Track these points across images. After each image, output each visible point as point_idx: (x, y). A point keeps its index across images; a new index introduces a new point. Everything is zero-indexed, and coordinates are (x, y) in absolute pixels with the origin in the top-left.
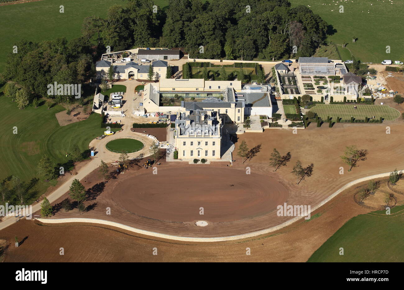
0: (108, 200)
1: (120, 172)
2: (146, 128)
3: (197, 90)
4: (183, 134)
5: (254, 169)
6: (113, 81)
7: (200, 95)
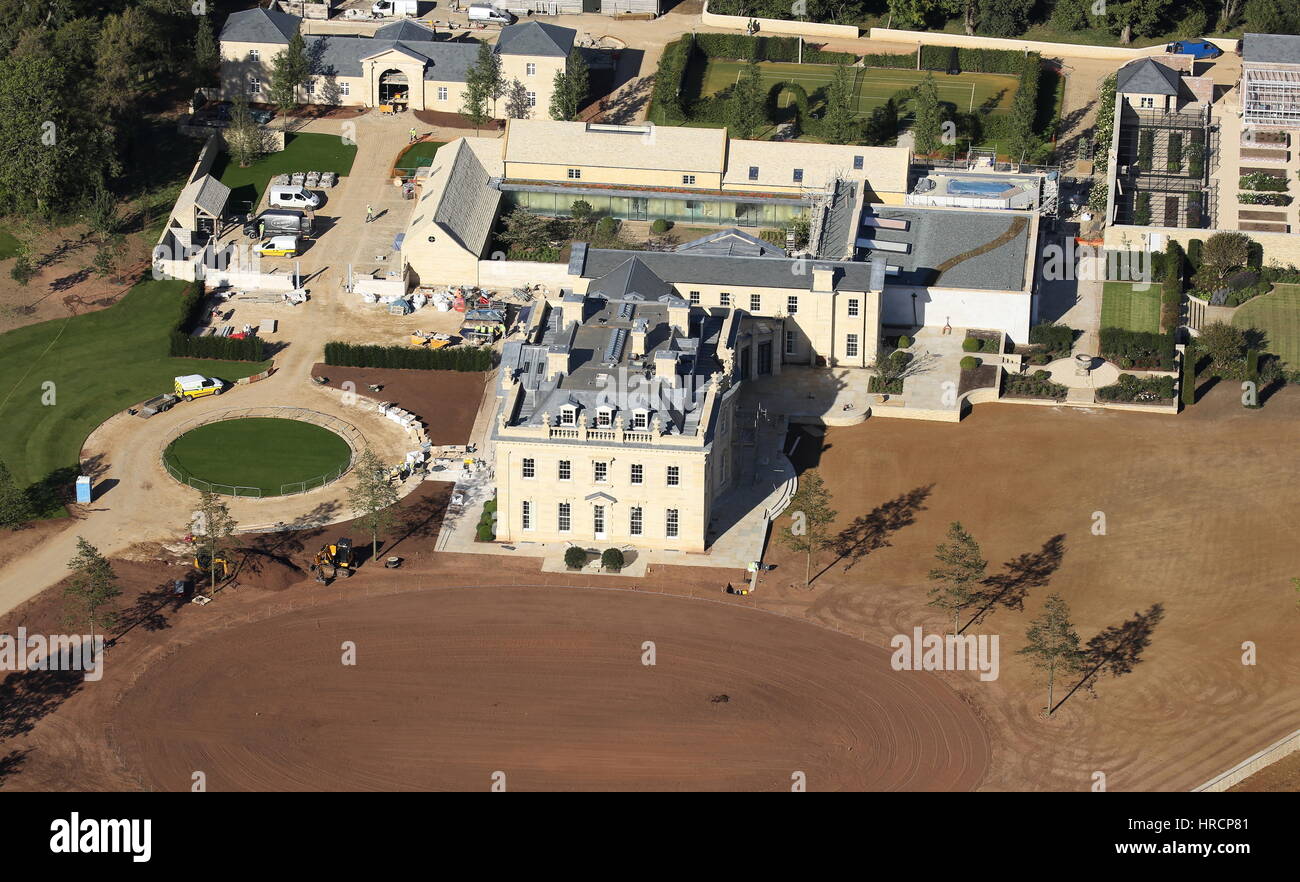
0: (85, 743)
1: (187, 596)
2: (387, 370)
3: (688, 186)
4: (525, 419)
5: (854, 616)
6: (302, 111)
7: (702, 211)
